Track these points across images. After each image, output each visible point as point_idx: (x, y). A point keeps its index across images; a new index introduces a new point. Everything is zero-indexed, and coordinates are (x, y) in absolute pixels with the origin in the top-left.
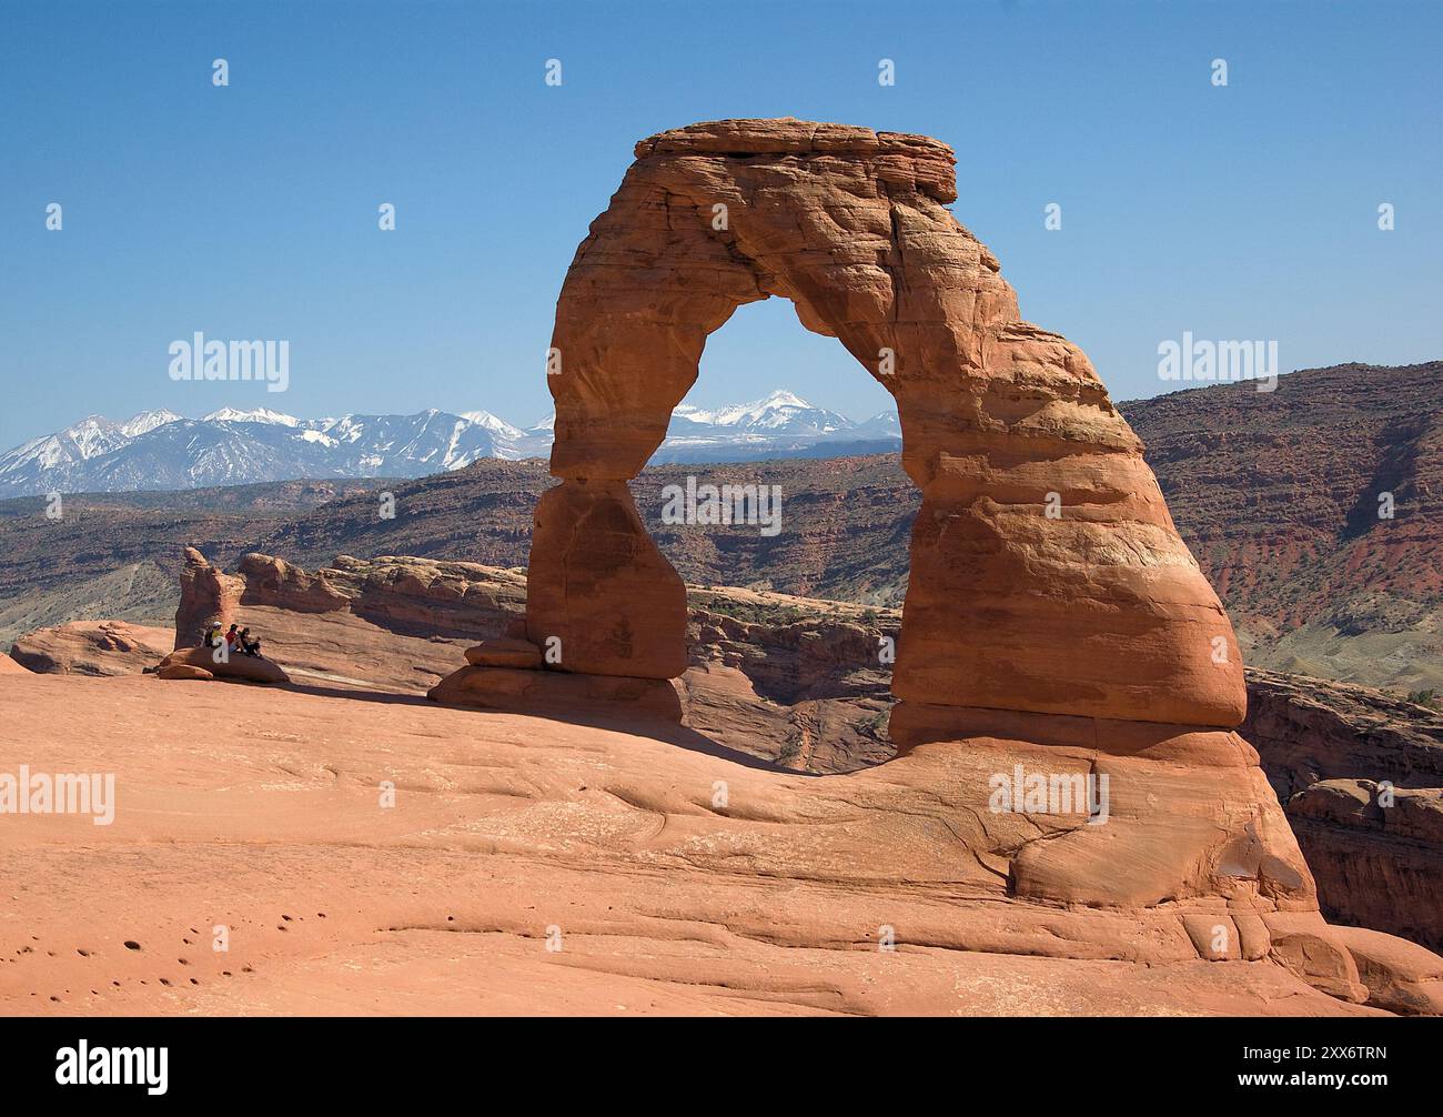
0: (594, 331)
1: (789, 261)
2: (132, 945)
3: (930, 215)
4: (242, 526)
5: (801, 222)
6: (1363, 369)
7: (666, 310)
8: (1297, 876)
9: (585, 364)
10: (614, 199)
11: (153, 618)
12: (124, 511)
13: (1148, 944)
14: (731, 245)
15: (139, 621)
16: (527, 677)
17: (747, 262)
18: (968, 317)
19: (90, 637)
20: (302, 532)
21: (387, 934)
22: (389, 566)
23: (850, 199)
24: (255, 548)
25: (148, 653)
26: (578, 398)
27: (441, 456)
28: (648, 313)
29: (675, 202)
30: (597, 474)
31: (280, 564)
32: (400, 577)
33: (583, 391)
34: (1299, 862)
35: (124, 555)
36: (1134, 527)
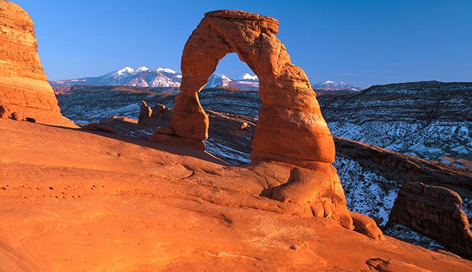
0: (190, 57)
1: (236, 44)
2: (51, 188)
3: (270, 36)
5: (240, 35)
6: (437, 82)
7: (207, 53)
9: (188, 64)
14: (224, 39)
16: (168, 137)
17: (228, 44)
18: (276, 60)
23: (251, 31)
27: (210, 84)
28: (203, 54)
29: (211, 28)
31: (164, 107)
36: (311, 114)
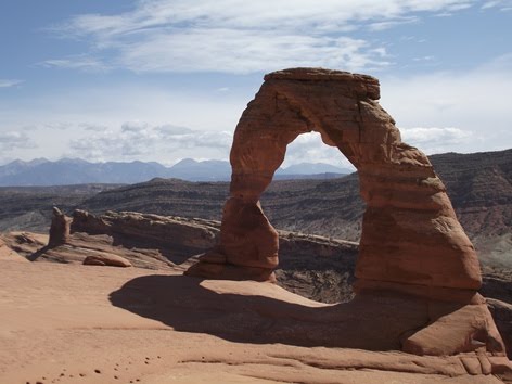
0: (249, 142)
1: (321, 120)
2: (97, 372)
3: (372, 104)
4: (71, 199)
8: (499, 344)
9: (245, 154)
10: (257, 95)
11: (39, 231)
12: (28, 193)
13: (450, 369)
14: (299, 113)
15: (33, 232)
16: (220, 267)
17: (305, 119)
19: (18, 237)
20: (92, 202)
21: (181, 364)
22: (125, 214)
24: (77, 207)
25: (39, 244)
26: (241, 166)
28: (269, 137)
29: (279, 97)
30: (247, 194)
31: (87, 213)
32: (129, 219)
33: (243, 164)
34: (500, 339)
35: (28, 209)
36: (444, 218)
